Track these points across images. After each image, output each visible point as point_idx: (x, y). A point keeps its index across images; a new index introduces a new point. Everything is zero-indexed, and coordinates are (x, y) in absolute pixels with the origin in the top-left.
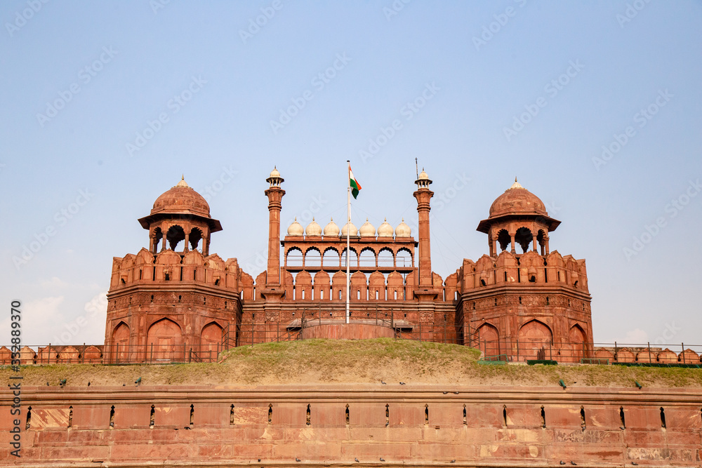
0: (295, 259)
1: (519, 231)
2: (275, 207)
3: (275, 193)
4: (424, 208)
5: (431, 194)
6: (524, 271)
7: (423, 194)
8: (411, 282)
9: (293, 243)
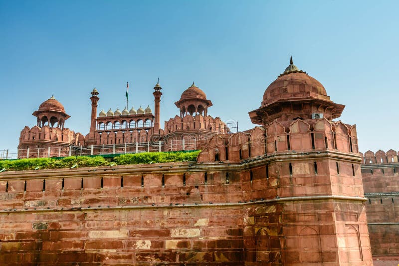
0: (102, 127)
1: (189, 106)
2: (94, 105)
3: (94, 99)
4: (157, 101)
5: (161, 94)
6: (185, 124)
7: (157, 94)
8: (149, 134)
9: (101, 120)
